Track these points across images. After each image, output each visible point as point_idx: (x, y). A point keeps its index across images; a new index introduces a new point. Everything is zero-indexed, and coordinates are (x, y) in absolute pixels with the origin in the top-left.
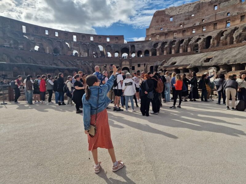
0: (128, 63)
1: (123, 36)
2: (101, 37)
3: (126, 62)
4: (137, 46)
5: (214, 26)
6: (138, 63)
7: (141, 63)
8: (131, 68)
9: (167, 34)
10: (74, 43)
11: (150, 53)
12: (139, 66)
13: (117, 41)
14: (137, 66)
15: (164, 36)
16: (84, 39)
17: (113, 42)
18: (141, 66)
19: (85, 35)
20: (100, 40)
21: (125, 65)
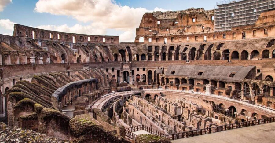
0: (128, 67)
1: (118, 36)
2: (97, 38)
3: (126, 66)
4: (133, 48)
5: (196, 38)
6: (138, 67)
7: (140, 67)
8: (131, 72)
9: (158, 38)
10: (73, 45)
11: (147, 57)
12: (138, 70)
13: (112, 41)
14: (136, 70)
15: (156, 40)
16: (82, 40)
17: (108, 42)
18: (140, 70)
19: (83, 36)
20: (96, 41)
21: (125, 69)
